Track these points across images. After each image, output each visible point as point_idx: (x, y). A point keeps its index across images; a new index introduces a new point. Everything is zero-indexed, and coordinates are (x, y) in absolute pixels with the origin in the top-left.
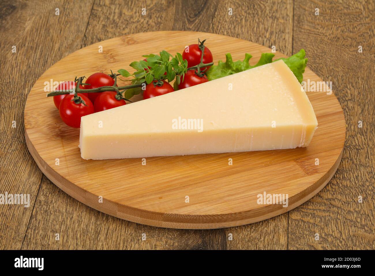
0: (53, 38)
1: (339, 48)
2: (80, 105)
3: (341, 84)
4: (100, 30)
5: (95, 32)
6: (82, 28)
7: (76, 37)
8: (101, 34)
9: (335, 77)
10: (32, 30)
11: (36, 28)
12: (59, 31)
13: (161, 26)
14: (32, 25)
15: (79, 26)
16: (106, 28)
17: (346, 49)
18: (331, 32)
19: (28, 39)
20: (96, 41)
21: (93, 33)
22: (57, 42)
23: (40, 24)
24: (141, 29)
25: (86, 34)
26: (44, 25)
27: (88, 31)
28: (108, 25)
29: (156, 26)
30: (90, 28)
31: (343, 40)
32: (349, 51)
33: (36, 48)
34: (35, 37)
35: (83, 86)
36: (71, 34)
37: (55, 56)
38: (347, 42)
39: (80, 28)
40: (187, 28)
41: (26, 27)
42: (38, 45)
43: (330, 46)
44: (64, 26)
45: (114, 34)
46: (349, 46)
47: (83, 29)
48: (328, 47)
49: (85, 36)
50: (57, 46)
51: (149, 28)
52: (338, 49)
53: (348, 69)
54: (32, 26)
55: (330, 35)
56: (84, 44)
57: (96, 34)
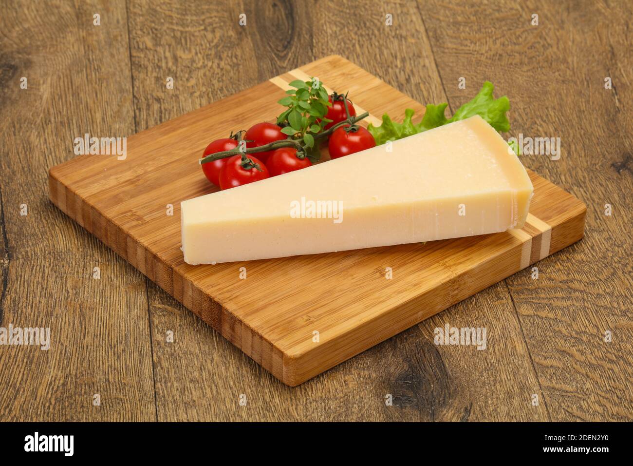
0: (89, 105)
1: (506, 68)
3: (527, 120)
4: (153, 86)
5: (147, 89)
6: (126, 85)
7: (122, 100)
8: (158, 91)
9: (515, 111)
10: (53, 99)
11: (58, 94)
12: (94, 95)
13: (239, 69)
14: (50, 90)
15: (120, 82)
16: (162, 81)
17: (517, 69)
18: (487, 48)
19: (51, 111)
20: (153, 102)
21: (144, 91)
22: (97, 111)
23: (62, 88)
24: (213, 77)
25: (135, 94)
26: (68, 89)
27: (136, 89)
28: (162, 77)
29: (233, 70)
30: (137, 83)
31: (508, 57)
32: (522, 71)
33: (69, 124)
34: (61, 107)
36: (114, 96)
37: (101, 131)
38: (514, 59)
39: (123, 87)
40: (279, 66)
41: (43, 94)
42: (70, 118)
43: (493, 68)
44: (99, 85)
45: (177, 88)
46: (519, 64)
47: (128, 86)
48: (490, 70)
49: (134, 96)
50: (98, 116)
51: (223, 74)
52: (506, 70)
53: (529, 97)
54: (51, 92)
55: (487, 52)
56: (137, 109)
57: (149, 92)
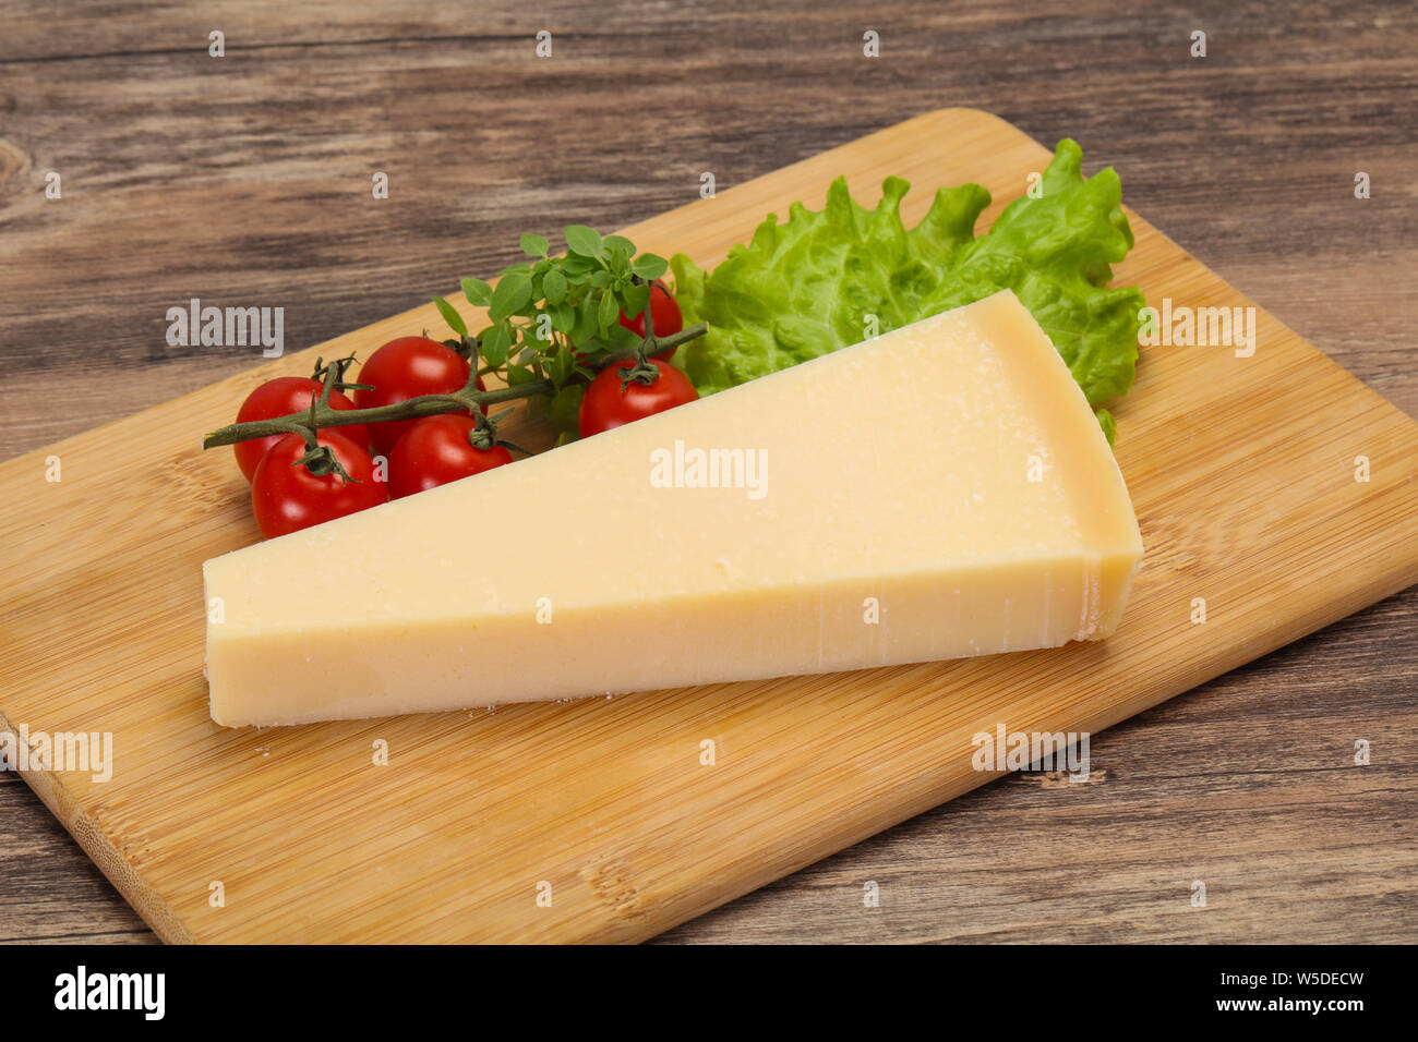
2: (329, 479)
35: (349, 394)
